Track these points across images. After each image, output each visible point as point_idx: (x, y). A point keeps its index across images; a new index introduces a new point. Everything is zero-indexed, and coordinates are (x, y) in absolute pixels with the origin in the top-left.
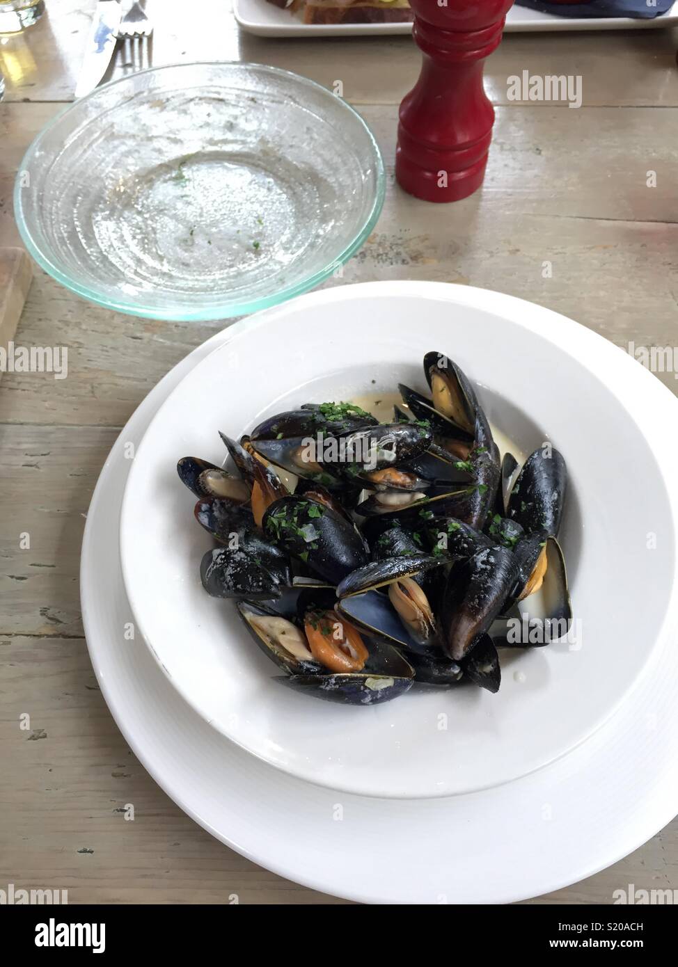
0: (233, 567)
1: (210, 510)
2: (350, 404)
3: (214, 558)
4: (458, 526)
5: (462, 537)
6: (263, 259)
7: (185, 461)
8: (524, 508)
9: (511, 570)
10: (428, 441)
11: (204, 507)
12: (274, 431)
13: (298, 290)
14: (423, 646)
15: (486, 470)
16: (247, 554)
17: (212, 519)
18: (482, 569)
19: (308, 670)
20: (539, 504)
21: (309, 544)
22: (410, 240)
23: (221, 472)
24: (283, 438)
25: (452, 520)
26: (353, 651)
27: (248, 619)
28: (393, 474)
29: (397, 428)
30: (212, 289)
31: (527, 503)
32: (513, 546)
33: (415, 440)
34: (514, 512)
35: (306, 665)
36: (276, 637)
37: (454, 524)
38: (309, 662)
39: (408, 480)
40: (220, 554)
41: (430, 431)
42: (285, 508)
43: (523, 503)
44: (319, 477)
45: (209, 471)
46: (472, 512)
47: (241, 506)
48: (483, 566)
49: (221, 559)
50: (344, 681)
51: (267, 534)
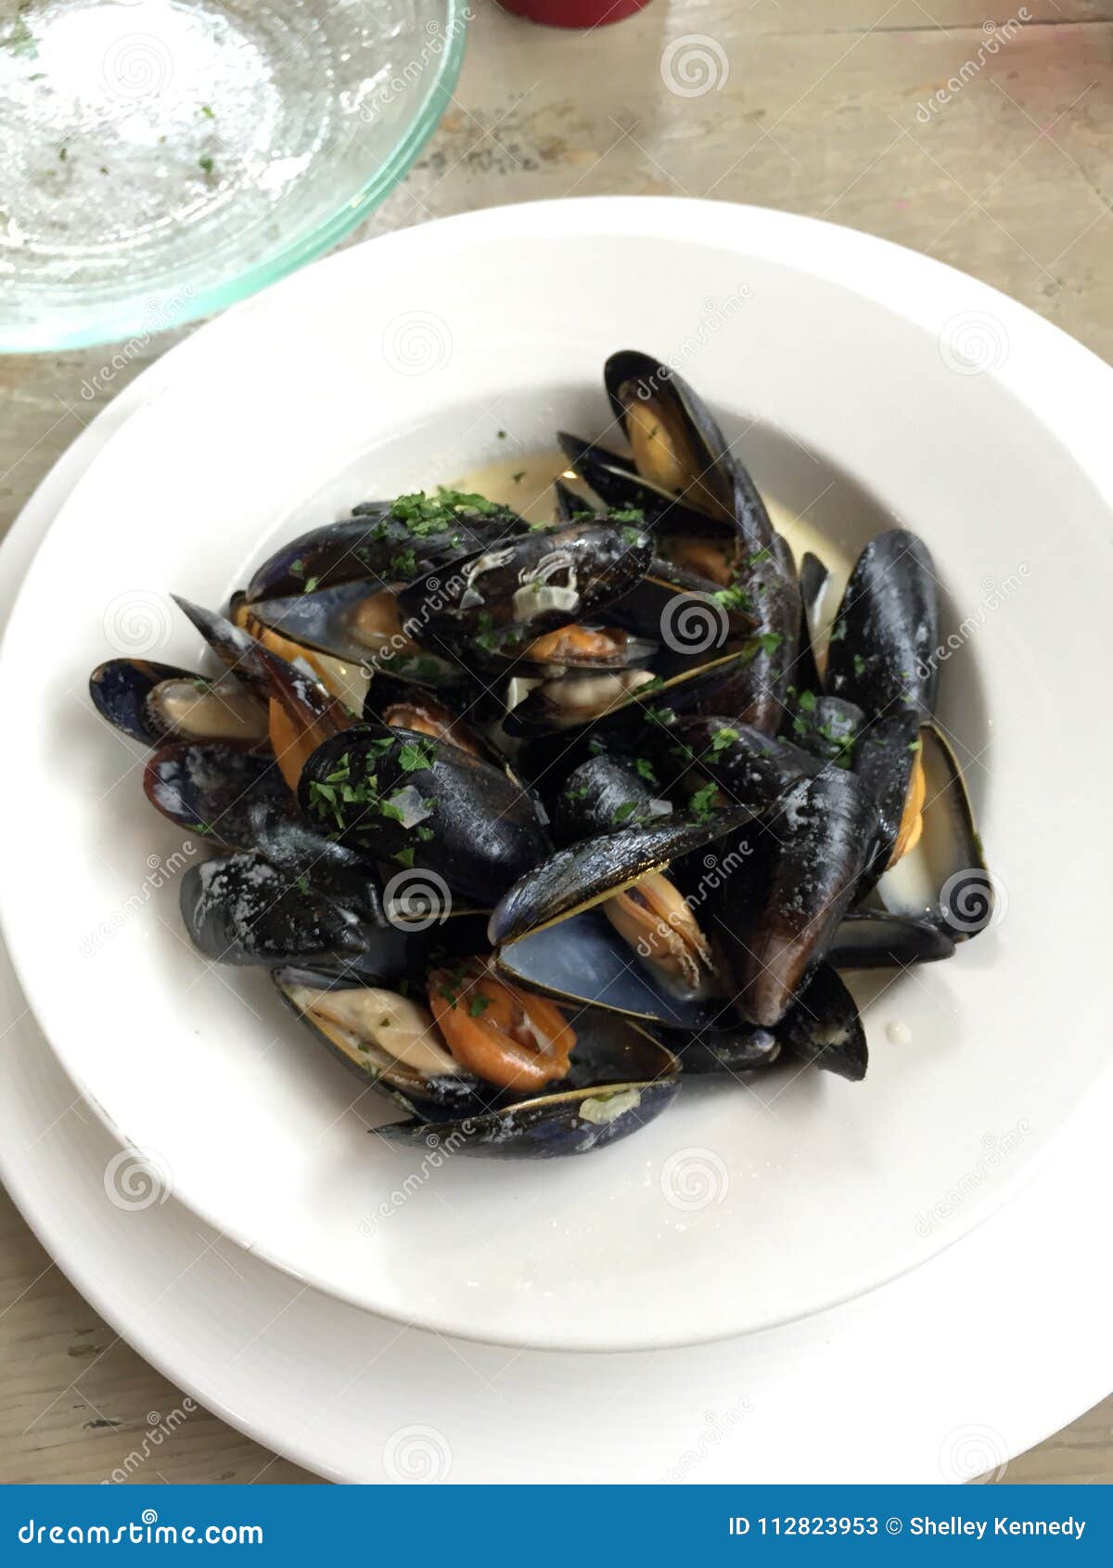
0: (248, 902)
1: (182, 775)
2: (461, 491)
3: (206, 884)
4: (734, 734)
5: (746, 758)
6: (223, 194)
7: (108, 670)
8: (860, 670)
9: (861, 818)
10: (644, 553)
11: (167, 769)
12: (297, 575)
13: (309, 248)
14: (691, 1004)
15: (773, 599)
16: (274, 866)
17: (188, 793)
18: (801, 827)
19: (450, 1093)
20: (892, 657)
21: (414, 830)
22: (535, 115)
23: (197, 683)
24: (319, 587)
25: (719, 724)
26: (543, 1041)
27: (302, 1005)
28: (576, 637)
29: (573, 534)
30: (124, 271)
31: (865, 655)
32: (851, 759)
33: (616, 556)
34: (840, 680)
35: (447, 1086)
36: (369, 1034)
37: (725, 731)
38: (450, 1078)
39: (610, 645)
40: (217, 874)
41: (644, 528)
42: (345, 759)
43: (857, 658)
44: (414, 664)
45: (167, 686)
46: (755, 695)
47: (251, 752)
48: (802, 820)
49: (222, 885)
50: (533, 1117)
51: (317, 820)
